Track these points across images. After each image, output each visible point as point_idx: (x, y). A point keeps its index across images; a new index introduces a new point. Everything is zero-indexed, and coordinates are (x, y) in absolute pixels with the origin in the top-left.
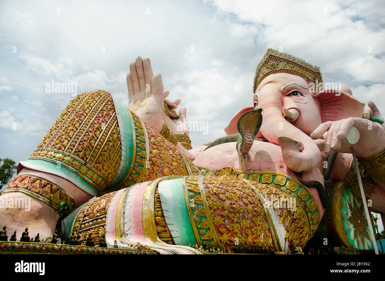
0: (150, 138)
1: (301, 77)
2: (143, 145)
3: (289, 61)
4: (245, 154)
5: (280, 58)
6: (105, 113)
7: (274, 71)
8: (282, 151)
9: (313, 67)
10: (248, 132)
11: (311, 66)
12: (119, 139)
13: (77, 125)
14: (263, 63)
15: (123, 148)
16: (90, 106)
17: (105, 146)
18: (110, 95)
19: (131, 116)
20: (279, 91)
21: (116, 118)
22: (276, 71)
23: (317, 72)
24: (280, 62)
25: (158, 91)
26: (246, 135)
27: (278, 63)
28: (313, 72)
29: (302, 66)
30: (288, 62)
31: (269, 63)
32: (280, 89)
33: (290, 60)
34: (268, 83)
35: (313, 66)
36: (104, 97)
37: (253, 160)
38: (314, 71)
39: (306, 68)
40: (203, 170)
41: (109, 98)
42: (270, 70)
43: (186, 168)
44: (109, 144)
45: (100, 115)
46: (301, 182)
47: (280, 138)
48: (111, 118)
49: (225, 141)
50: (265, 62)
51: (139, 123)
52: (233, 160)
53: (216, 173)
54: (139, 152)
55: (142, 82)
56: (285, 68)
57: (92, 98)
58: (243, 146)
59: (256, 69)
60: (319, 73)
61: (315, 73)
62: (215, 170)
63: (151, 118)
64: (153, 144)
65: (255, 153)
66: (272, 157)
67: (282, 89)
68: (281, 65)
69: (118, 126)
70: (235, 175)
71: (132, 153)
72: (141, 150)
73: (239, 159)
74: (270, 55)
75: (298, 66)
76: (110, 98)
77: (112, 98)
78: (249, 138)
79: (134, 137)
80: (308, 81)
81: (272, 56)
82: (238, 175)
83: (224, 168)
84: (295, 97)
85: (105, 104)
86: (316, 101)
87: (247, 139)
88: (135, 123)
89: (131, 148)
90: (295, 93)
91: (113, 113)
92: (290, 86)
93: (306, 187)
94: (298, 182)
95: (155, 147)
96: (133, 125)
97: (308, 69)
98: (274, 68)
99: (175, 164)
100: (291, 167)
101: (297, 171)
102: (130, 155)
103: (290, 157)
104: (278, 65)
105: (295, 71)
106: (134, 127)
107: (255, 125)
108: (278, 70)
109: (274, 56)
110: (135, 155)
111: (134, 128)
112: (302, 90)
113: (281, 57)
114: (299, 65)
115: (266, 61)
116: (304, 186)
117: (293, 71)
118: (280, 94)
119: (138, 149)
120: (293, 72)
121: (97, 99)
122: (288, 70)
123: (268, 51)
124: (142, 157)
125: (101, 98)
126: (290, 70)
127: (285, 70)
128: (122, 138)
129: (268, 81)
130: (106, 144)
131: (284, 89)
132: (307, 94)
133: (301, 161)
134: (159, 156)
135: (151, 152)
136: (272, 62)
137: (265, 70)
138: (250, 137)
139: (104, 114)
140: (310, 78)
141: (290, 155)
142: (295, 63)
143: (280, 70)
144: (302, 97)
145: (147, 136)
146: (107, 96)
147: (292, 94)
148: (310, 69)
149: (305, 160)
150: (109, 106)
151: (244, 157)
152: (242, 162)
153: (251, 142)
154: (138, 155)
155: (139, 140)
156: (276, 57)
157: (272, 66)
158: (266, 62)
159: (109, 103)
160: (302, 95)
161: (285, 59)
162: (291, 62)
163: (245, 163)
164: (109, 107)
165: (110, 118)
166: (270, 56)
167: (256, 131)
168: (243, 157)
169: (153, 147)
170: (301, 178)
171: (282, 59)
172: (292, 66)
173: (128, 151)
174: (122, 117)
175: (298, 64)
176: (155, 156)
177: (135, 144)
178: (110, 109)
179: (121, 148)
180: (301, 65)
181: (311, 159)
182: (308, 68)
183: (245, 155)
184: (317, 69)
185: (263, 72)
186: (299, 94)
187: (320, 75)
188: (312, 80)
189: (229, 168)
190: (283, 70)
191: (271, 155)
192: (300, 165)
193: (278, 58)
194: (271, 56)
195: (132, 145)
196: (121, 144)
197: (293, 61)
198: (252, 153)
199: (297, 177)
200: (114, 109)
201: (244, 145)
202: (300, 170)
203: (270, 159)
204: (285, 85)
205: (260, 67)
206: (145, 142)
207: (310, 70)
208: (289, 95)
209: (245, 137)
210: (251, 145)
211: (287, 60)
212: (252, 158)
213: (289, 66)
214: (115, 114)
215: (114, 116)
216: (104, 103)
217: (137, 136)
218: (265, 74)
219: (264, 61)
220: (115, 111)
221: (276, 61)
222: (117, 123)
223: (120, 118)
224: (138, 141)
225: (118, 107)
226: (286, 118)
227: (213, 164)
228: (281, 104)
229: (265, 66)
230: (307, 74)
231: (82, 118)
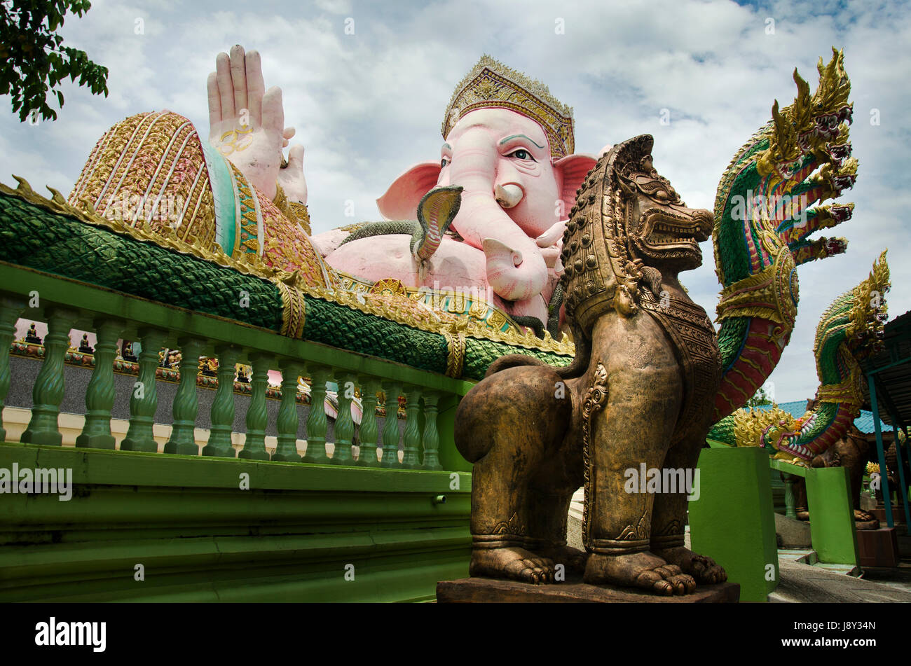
0: (264, 216)
1: (536, 124)
2: (253, 227)
3: (519, 87)
4: (424, 259)
5: (504, 79)
6: (188, 162)
7: (487, 103)
8: (487, 263)
9: (561, 106)
10: (434, 224)
11: (558, 105)
12: (212, 213)
13: (144, 182)
14: (469, 82)
15: (219, 230)
16: (160, 147)
17: (193, 225)
18: (190, 125)
19: (232, 172)
20: (493, 147)
21: (207, 172)
22: (492, 102)
23: (568, 116)
24: (502, 87)
25: (274, 122)
26: (430, 229)
27: (498, 88)
28: (560, 116)
29: (541, 102)
30: (517, 89)
31: (480, 84)
32: (496, 143)
33: (521, 86)
34: (475, 126)
35: (562, 104)
36: (183, 129)
37: (437, 272)
38: (562, 115)
39: (548, 107)
40: (346, 280)
41: (191, 133)
42: (482, 100)
43: (322, 273)
44: (199, 223)
45: (180, 167)
46: (511, 316)
47: (486, 241)
48: (199, 173)
49: (386, 231)
50: (473, 81)
51: (245, 185)
52: (403, 267)
53: (370, 288)
54: (247, 239)
55: (240, 97)
56: (509, 101)
57: (161, 129)
58: (423, 246)
59: (454, 90)
60: (570, 119)
61: (563, 118)
62: (369, 282)
63: (259, 174)
64: (270, 227)
65: (441, 260)
66: (469, 271)
67: (498, 143)
68: (504, 94)
69: (210, 189)
70: (403, 293)
71: (234, 241)
72: (250, 236)
73: (413, 267)
74: (486, 69)
75: (534, 100)
76: (194, 131)
77: (196, 133)
78: (434, 234)
79: (239, 212)
80: (548, 132)
81: (489, 71)
82: (409, 294)
83: (386, 281)
84: (519, 161)
85: (187, 145)
86: (557, 173)
87: (432, 236)
88: (239, 186)
89: (233, 232)
90: (521, 154)
91: (201, 163)
92: (514, 139)
93: (517, 325)
94: (506, 315)
95: (273, 233)
96: (236, 189)
97: (551, 109)
98: (490, 96)
99: (304, 265)
100: (499, 291)
101: (507, 299)
102: (230, 243)
103: (498, 273)
104: (497, 91)
105: (527, 110)
106: (237, 193)
107: (447, 213)
108: (496, 102)
109: (493, 73)
110: (239, 244)
111: (238, 195)
112: (535, 150)
113: (505, 77)
114: (537, 99)
115: (476, 79)
116: (514, 323)
117: (523, 108)
118: (494, 154)
119: (245, 234)
120: (524, 110)
121: (170, 132)
122: (514, 105)
123: (483, 59)
124: (250, 249)
125: (178, 131)
126: (519, 106)
127: (510, 104)
128: (217, 212)
129: (475, 123)
130: (194, 222)
131: (502, 143)
132: (541, 159)
133: (514, 282)
134: (280, 249)
135: (266, 242)
136: (487, 84)
137: (471, 98)
138: (437, 232)
139: (188, 165)
140: (553, 127)
141: (499, 271)
142: (530, 95)
143: (501, 102)
144: (533, 162)
145: (260, 212)
146: (186, 127)
147: (514, 155)
148: (555, 109)
149: (522, 281)
150: (193, 148)
151: (423, 265)
152: (418, 272)
153: (437, 242)
154: (244, 245)
155: (246, 218)
156: (496, 75)
157: (487, 91)
158: (476, 82)
159: (193, 143)
160: (533, 159)
161: (512, 83)
162: (523, 90)
163: (423, 275)
164: (194, 150)
165: (196, 174)
166: (484, 70)
167: (447, 222)
168: (421, 265)
169: (269, 233)
170: (512, 310)
171: (508, 81)
172: (524, 99)
173: (227, 236)
174: (215, 173)
175: (534, 97)
176: (274, 248)
177: (240, 226)
178: (196, 154)
179: (215, 230)
180: (539, 98)
181: (531, 282)
182: (552, 106)
183: (425, 262)
184: (567, 111)
185: (467, 100)
186: (527, 156)
187: (571, 123)
188: (556, 131)
189: (395, 281)
190: (506, 103)
191: (468, 266)
192: (512, 289)
193: (500, 77)
194: (486, 72)
195: (234, 225)
196: (215, 222)
197: (527, 89)
198: (436, 260)
199: (506, 307)
200: (202, 155)
201: (425, 246)
202: (511, 297)
203: (466, 273)
204: (504, 135)
205: (463, 87)
206: (256, 222)
207: (554, 111)
208: (510, 156)
209: (429, 233)
210: (437, 246)
211: (515, 85)
212: (435, 269)
213: (518, 98)
214: (205, 166)
215: (203, 170)
216: (185, 143)
217: (243, 210)
218: (471, 104)
219: (473, 78)
220: (204, 160)
221: (496, 82)
222: (209, 183)
223: (214, 175)
224: (244, 220)
225: (208, 151)
226: (498, 201)
227: (366, 270)
228: (493, 171)
229: (471, 89)
230: (549, 119)
231: (150, 170)
